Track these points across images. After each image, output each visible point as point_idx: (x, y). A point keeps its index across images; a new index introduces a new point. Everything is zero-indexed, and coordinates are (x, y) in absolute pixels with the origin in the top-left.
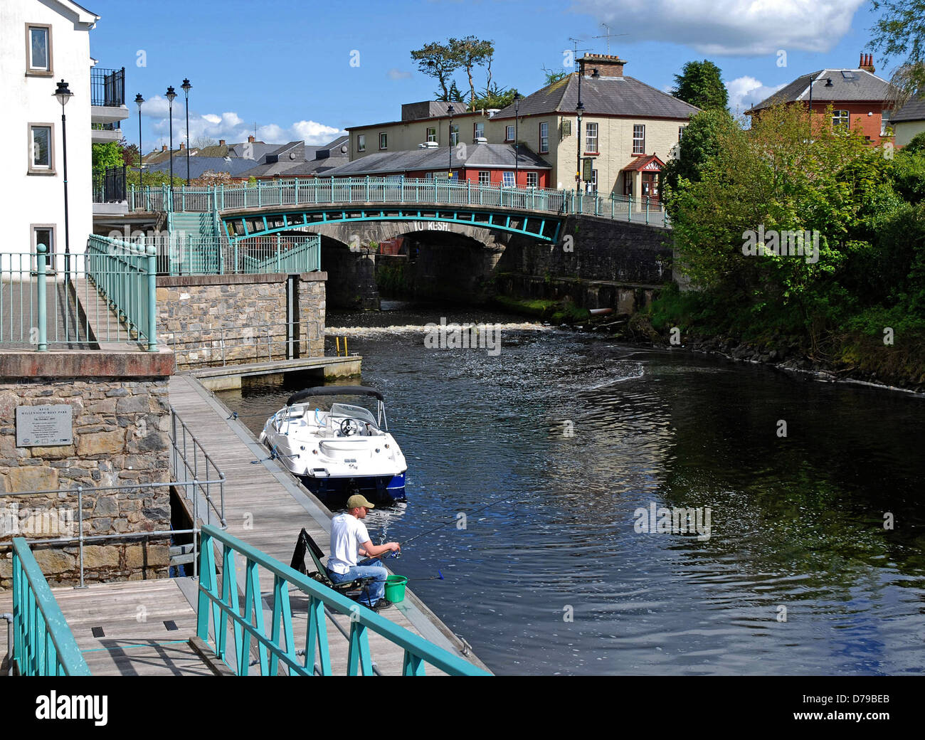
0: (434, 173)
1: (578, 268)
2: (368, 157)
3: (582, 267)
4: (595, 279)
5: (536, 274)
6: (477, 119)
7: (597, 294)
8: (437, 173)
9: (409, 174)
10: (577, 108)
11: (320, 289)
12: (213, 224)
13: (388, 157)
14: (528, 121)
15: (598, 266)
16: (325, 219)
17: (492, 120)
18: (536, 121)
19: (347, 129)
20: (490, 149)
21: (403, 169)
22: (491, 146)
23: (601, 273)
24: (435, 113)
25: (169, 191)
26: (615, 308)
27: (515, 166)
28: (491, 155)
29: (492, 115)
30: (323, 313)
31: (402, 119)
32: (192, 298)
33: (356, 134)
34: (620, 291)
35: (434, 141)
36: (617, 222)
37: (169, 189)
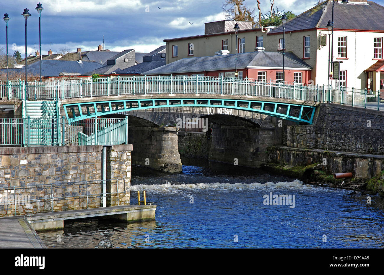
0: (225, 73)
1: (328, 143)
2: (178, 61)
3: (331, 142)
4: (340, 150)
5: (297, 147)
6: (258, 34)
7: (341, 162)
8: (228, 73)
9: (207, 73)
10: (328, 25)
11: (127, 156)
12: (55, 109)
13: (193, 62)
14: (295, 35)
15: (342, 141)
16: (140, 106)
17: (269, 34)
18: (301, 35)
19: (165, 41)
20: (267, 56)
21: (203, 70)
22: (267, 53)
23: (344, 147)
24: (228, 29)
25: (24, 84)
26: (354, 173)
27: (283, 68)
28: (267, 59)
29: (269, 30)
30: (129, 175)
31: (205, 34)
32: (29, 163)
33: (171, 44)
34: (358, 159)
35: (227, 50)
36: (357, 109)
37: (24, 83)
